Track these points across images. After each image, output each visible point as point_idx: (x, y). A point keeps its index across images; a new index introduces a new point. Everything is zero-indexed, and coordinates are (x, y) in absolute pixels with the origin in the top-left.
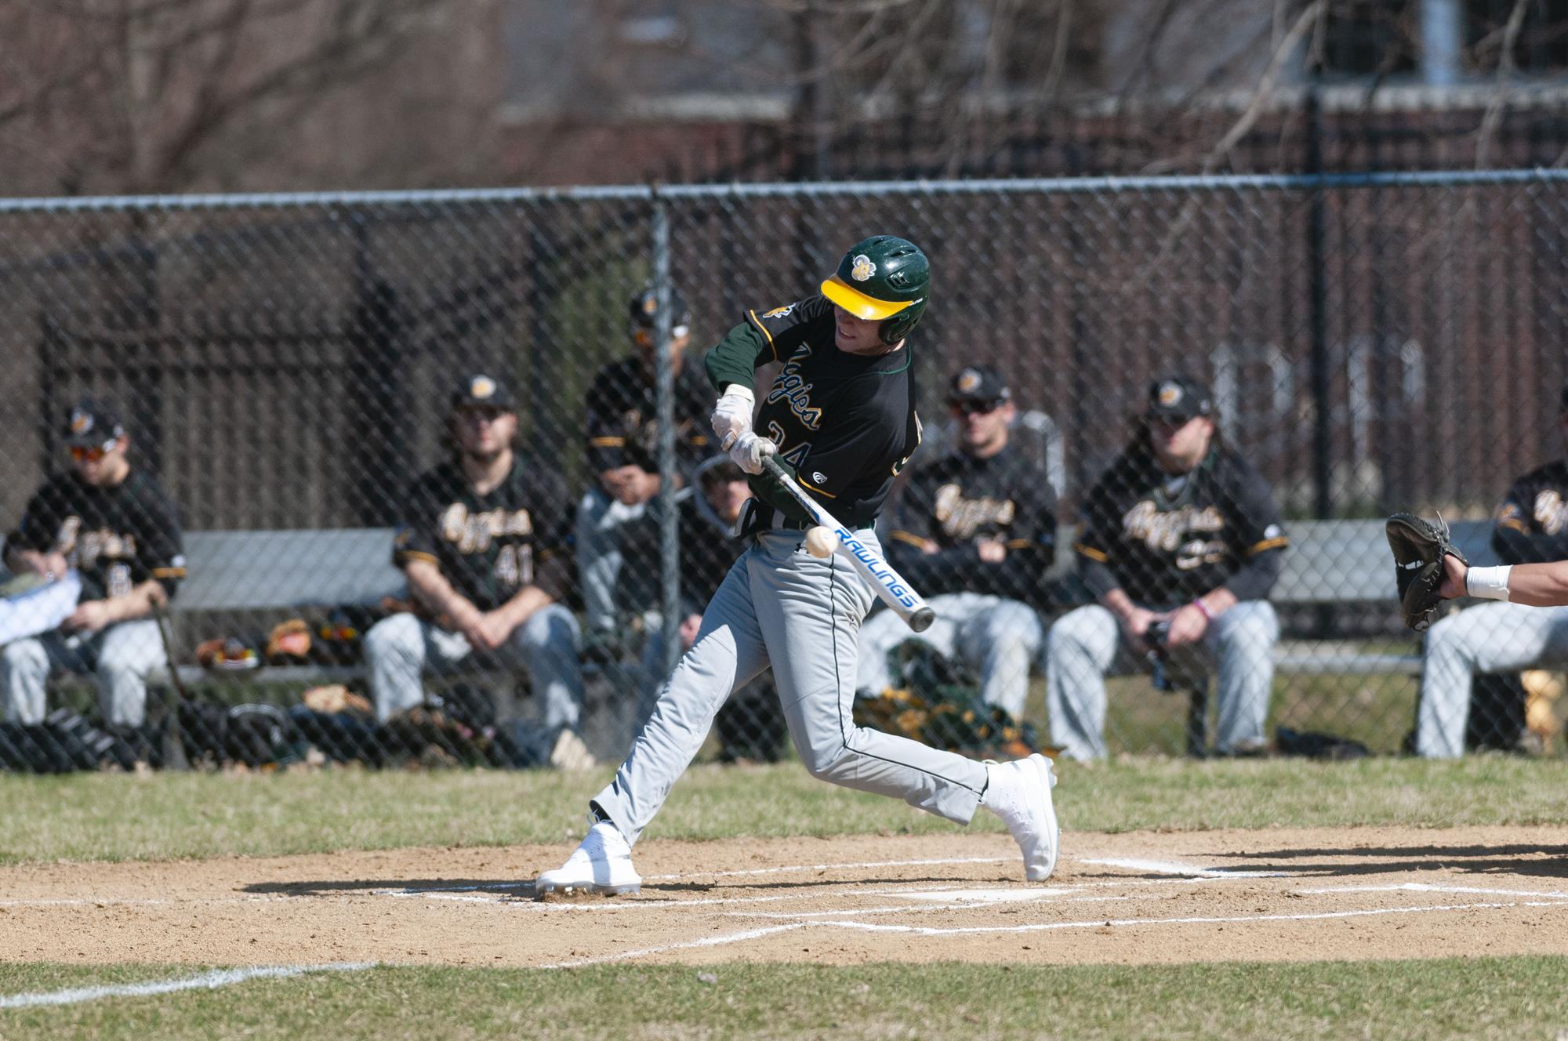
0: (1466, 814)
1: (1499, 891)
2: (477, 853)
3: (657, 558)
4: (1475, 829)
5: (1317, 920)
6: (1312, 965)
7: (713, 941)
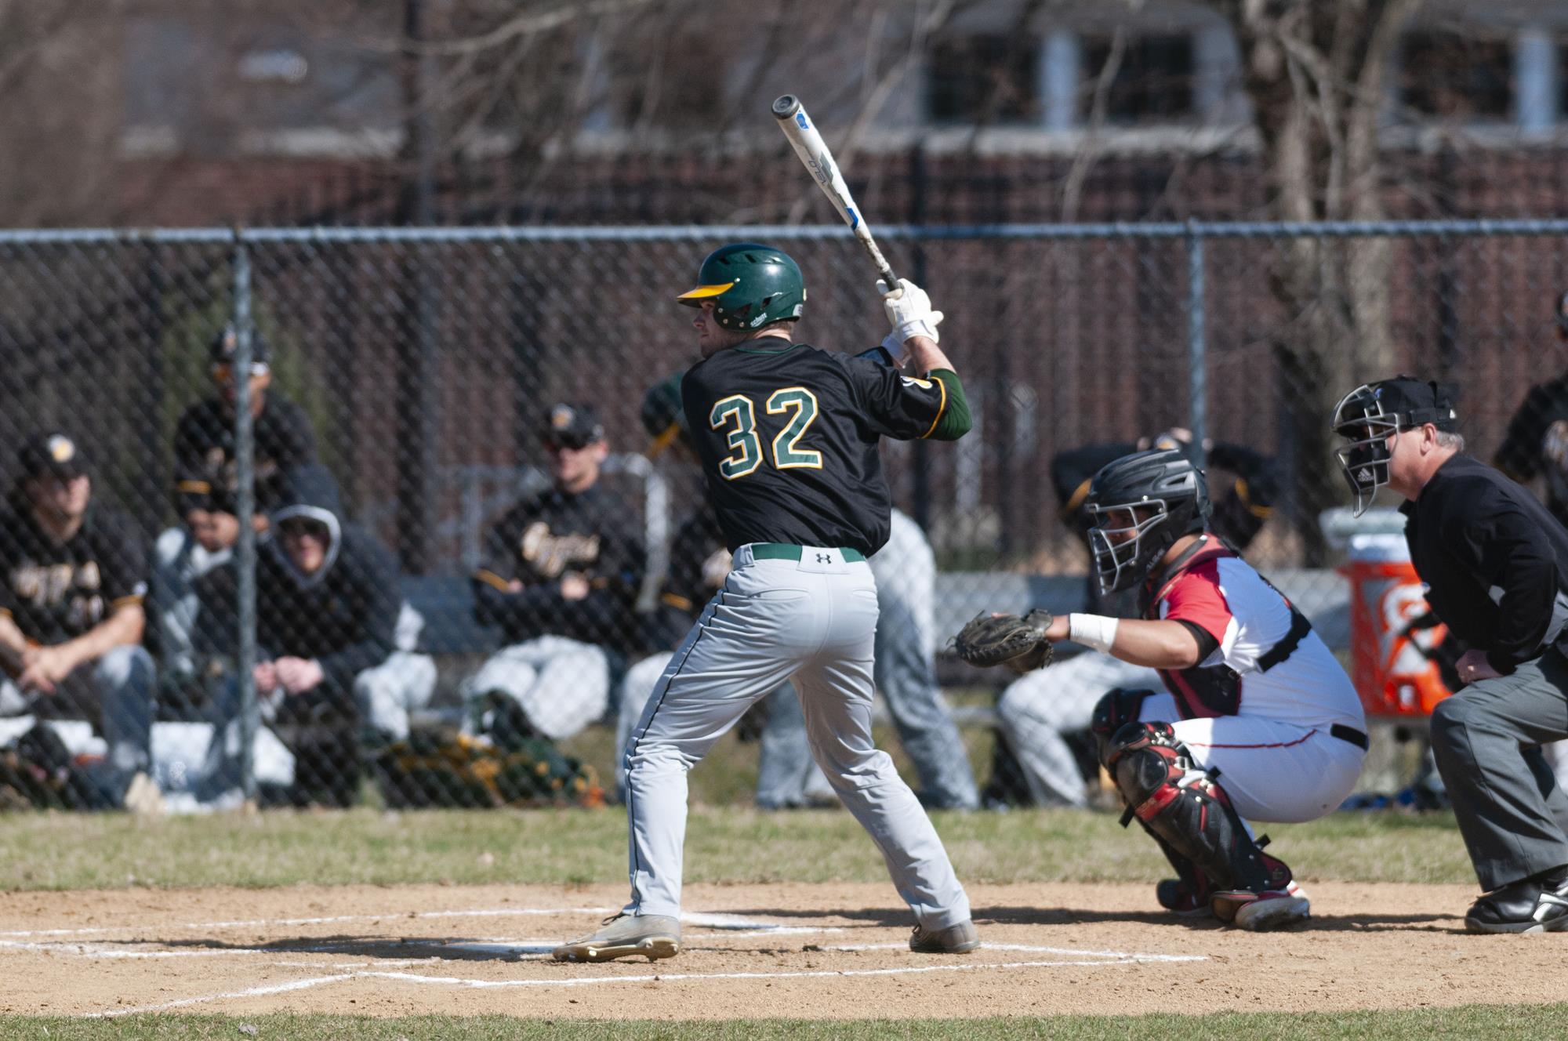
0: (1030, 871)
1: (1050, 950)
2: (36, 898)
3: (233, 602)
4: (1035, 886)
5: (866, 977)
6: (854, 1024)
7: (260, 991)
